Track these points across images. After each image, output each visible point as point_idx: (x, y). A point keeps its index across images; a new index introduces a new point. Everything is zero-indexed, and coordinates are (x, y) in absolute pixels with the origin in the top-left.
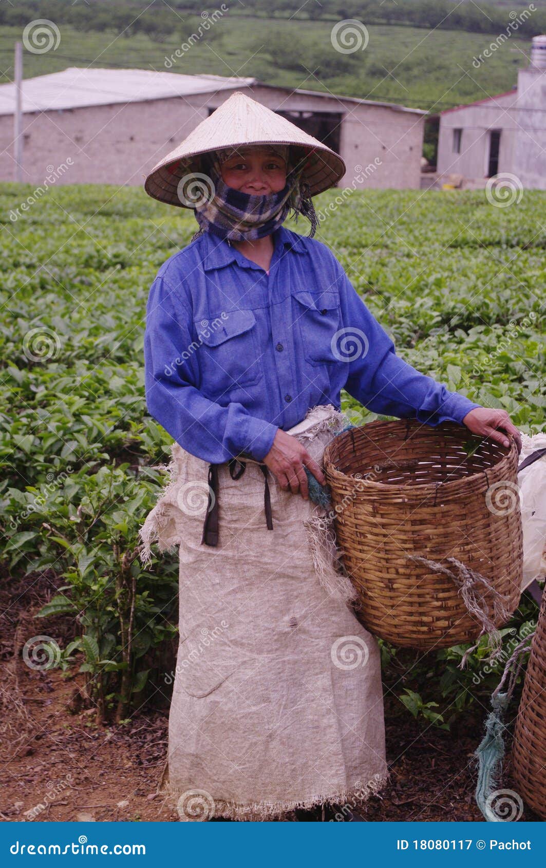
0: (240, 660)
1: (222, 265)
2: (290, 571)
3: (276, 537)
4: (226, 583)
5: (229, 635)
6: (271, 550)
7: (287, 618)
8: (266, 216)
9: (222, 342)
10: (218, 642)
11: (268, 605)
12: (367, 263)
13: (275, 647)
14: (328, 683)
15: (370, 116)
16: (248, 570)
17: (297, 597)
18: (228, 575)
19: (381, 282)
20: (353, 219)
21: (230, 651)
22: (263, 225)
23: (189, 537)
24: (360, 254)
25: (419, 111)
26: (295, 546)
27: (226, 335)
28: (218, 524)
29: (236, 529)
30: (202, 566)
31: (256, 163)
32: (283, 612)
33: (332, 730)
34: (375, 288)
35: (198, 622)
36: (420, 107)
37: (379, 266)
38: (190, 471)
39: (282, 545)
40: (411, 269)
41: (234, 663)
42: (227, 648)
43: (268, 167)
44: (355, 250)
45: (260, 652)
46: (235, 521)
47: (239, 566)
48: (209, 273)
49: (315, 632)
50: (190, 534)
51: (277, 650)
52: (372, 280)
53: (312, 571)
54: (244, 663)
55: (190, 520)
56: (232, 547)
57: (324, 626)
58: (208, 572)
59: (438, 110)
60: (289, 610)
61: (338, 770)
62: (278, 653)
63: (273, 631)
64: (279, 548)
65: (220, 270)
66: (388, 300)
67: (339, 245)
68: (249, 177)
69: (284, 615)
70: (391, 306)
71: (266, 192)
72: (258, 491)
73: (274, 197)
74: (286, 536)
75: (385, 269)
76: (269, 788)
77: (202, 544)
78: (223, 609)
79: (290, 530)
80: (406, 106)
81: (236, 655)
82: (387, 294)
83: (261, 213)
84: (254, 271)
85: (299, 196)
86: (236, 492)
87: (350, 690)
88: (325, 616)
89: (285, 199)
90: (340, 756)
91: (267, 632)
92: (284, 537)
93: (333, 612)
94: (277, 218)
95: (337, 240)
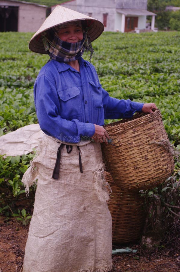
0: (64, 223)
1: (65, 70)
2: (85, 189)
3: (82, 176)
4: (60, 193)
5: (59, 213)
6: (79, 181)
7: (82, 207)
8: (78, 51)
9: (68, 99)
10: (54, 216)
11: (76, 202)
12: (28, 57)
13: (77, 218)
14: (93, 230)
15: (28, 7)
16: (70, 188)
17: (86, 199)
18: (61, 190)
19: (33, 64)
20: (23, 42)
21: (59, 219)
22: (76, 54)
23: (46, 175)
24: (26, 54)
25: (44, 6)
26: (88, 180)
27: (70, 97)
28: (59, 170)
29: (67, 173)
30: (50, 186)
31: (72, 29)
32: (81, 205)
33: (92, 247)
34: (31, 65)
35: (45, 208)
36: (45, 5)
37: (32, 59)
38: (47, 150)
39: (84, 179)
40: (42, 59)
41: (61, 224)
42: (58, 218)
43: (76, 31)
44: (24, 53)
45: (72, 219)
46: (66, 170)
47: (66, 187)
48: (60, 73)
49: (91, 212)
50: (47, 174)
51: (78, 218)
52: (30, 63)
53: (93, 189)
54: (65, 224)
55: (47, 168)
56: (64, 179)
57: (95, 210)
58: (52, 188)
59: (50, 6)
60: (83, 203)
61: (92, 261)
62: (78, 220)
63: (77, 212)
64: (82, 180)
65: (64, 72)
66: (34, 70)
67: (19, 51)
68: (69, 36)
69: (81, 206)
70: (36, 72)
71: (76, 41)
72: (76, 158)
73: (80, 43)
74: (85, 176)
75: (34, 59)
76: (67, 268)
77: (52, 178)
78: (58, 203)
79: (87, 173)
80: (40, 4)
81: (62, 221)
82: (35, 68)
83: (76, 50)
84: (76, 72)
85: (88, 42)
86: (68, 158)
87: (101, 233)
88: (96, 206)
89: (83, 44)
90: (93, 256)
91: (75, 212)
92: (84, 176)
93: (99, 205)
94: (81, 51)
95: (18, 50)
